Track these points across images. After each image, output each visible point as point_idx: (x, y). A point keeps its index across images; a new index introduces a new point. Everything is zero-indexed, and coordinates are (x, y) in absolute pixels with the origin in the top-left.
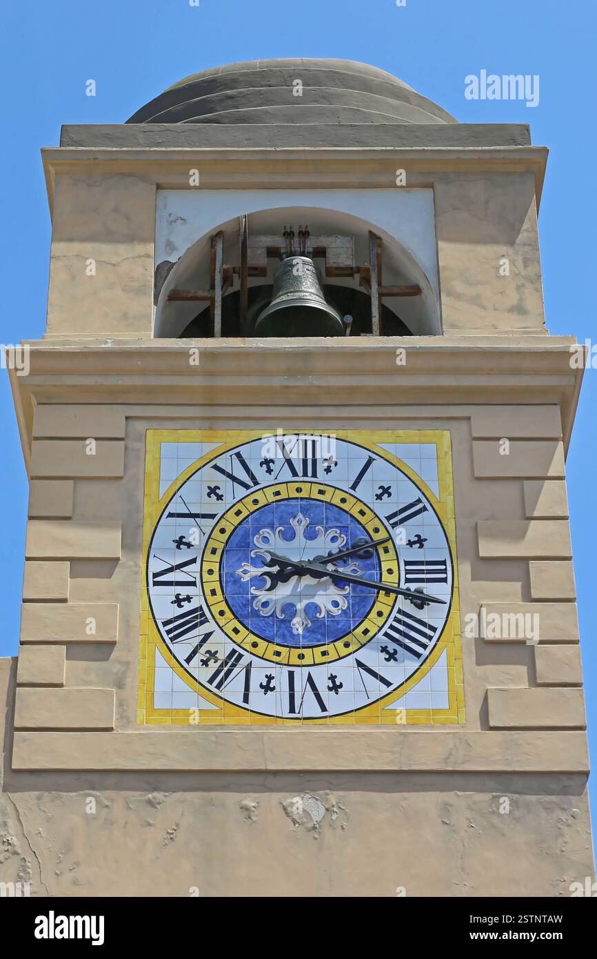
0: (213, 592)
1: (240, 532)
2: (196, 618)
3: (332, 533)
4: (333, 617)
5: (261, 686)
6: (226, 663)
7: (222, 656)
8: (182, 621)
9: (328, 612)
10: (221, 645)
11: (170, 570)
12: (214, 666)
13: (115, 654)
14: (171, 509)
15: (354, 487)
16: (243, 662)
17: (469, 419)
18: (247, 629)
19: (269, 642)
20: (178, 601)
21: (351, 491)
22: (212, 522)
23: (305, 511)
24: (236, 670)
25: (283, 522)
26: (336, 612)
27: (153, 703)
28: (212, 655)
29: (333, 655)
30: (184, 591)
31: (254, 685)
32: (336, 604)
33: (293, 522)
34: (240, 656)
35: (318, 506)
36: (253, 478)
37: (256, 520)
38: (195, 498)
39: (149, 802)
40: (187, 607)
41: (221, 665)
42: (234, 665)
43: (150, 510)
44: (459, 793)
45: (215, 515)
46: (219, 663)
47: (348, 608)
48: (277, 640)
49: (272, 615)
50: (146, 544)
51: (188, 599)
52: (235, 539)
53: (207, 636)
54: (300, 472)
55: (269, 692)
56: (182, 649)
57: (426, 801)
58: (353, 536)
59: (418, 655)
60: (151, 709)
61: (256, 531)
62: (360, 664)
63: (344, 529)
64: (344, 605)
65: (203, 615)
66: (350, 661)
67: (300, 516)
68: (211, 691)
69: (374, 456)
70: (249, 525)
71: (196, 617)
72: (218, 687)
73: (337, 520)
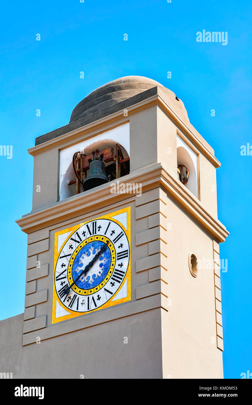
0: (70, 278)
1: (77, 257)
4: (99, 277)
5: (81, 303)
6: (73, 299)
7: (72, 297)
8: (63, 290)
9: (98, 276)
10: (72, 294)
11: (60, 275)
12: (70, 301)
14: (60, 256)
16: (77, 298)
17: (135, 200)
18: (78, 287)
19: (83, 289)
20: (62, 284)
21: (105, 235)
22: (70, 257)
23: (93, 245)
24: (75, 301)
25: (88, 251)
26: (100, 275)
27: (55, 317)
29: (99, 289)
30: (63, 280)
32: (100, 272)
33: (90, 250)
34: (76, 296)
35: (96, 243)
36: (80, 239)
37: (81, 252)
38: (67, 251)
40: (64, 285)
41: (72, 300)
42: (75, 299)
43: (56, 258)
45: (71, 254)
46: (71, 299)
47: (103, 273)
48: (85, 288)
49: (84, 281)
50: (54, 268)
51: (64, 282)
52: (76, 260)
54: (92, 233)
55: (83, 305)
59: (120, 282)
60: (55, 319)
61: (81, 256)
62: (105, 289)
64: (102, 272)
65: (68, 286)
66: (103, 289)
67: (92, 247)
68: (69, 309)
69: (110, 222)
70: (79, 255)
71: (66, 287)
72: (71, 307)
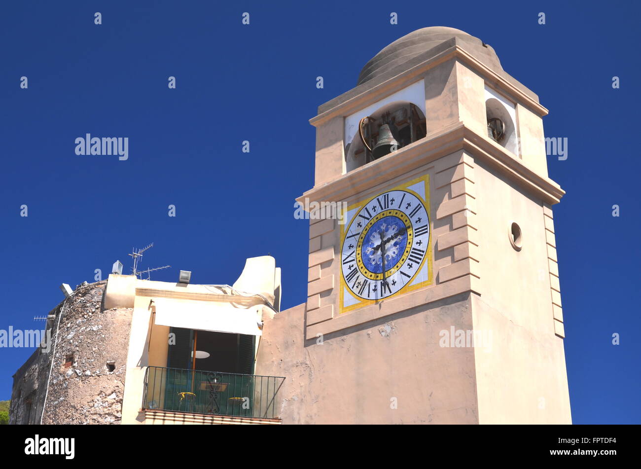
0: (359, 261)
1: (367, 236)
2: (355, 271)
3: (393, 227)
4: (394, 257)
5: (373, 290)
6: (363, 285)
7: (362, 283)
8: (351, 274)
10: (362, 279)
11: (348, 257)
12: (360, 287)
13: (332, 293)
14: (347, 236)
15: (399, 208)
16: (368, 283)
17: (433, 167)
18: (369, 271)
19: (375, 273)
20: (350, 268)
21: (399, 209)
22: (358, 236)
23: (385, 221)
24: (366, 286)
25: (379, 228)
26: (394, 255)
27: (343, 305)
28: (359, 283)
29: (393, 272)
30: (351, 264)
31: (371, 290)
32: (394, 253)
33: (382, 227)
34: (367, 281)
35: (389, 218)
36: (370, 215)
37: (371, 230)
38: (354, 229)
39: (343, 340)
40: (352, 269)
42: (365, 285)
43: (342, 238)
44: (430, 310)
45: (360, 233)
47: (398, 253)
48: (377, 272)
49: (376, 263)
50: (341, 250)
51: (353, 266)
52: (366, 239)
53: (358, 277)
54: (383, 207)
55: (375, 291)
56: (351, 284)
57: (420, 316)
58: (399, 226)
59: (418, 263)
60: (343, 308)
61: (371, 234)
62: (401, 272)
63: (396, 224)
64: (396, 253)
65: (357, 270)
66: (399, 272)
67: (384, 224)
68: (359, 297)
69: (405, 193)
70: (369, 233)
72: (361, 294)
73: (395, 221)
